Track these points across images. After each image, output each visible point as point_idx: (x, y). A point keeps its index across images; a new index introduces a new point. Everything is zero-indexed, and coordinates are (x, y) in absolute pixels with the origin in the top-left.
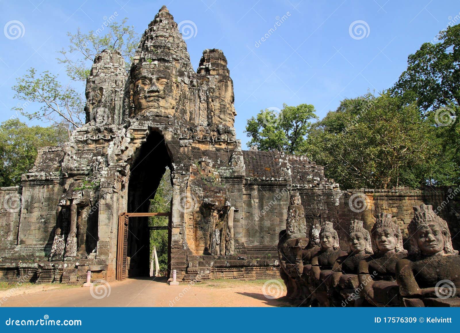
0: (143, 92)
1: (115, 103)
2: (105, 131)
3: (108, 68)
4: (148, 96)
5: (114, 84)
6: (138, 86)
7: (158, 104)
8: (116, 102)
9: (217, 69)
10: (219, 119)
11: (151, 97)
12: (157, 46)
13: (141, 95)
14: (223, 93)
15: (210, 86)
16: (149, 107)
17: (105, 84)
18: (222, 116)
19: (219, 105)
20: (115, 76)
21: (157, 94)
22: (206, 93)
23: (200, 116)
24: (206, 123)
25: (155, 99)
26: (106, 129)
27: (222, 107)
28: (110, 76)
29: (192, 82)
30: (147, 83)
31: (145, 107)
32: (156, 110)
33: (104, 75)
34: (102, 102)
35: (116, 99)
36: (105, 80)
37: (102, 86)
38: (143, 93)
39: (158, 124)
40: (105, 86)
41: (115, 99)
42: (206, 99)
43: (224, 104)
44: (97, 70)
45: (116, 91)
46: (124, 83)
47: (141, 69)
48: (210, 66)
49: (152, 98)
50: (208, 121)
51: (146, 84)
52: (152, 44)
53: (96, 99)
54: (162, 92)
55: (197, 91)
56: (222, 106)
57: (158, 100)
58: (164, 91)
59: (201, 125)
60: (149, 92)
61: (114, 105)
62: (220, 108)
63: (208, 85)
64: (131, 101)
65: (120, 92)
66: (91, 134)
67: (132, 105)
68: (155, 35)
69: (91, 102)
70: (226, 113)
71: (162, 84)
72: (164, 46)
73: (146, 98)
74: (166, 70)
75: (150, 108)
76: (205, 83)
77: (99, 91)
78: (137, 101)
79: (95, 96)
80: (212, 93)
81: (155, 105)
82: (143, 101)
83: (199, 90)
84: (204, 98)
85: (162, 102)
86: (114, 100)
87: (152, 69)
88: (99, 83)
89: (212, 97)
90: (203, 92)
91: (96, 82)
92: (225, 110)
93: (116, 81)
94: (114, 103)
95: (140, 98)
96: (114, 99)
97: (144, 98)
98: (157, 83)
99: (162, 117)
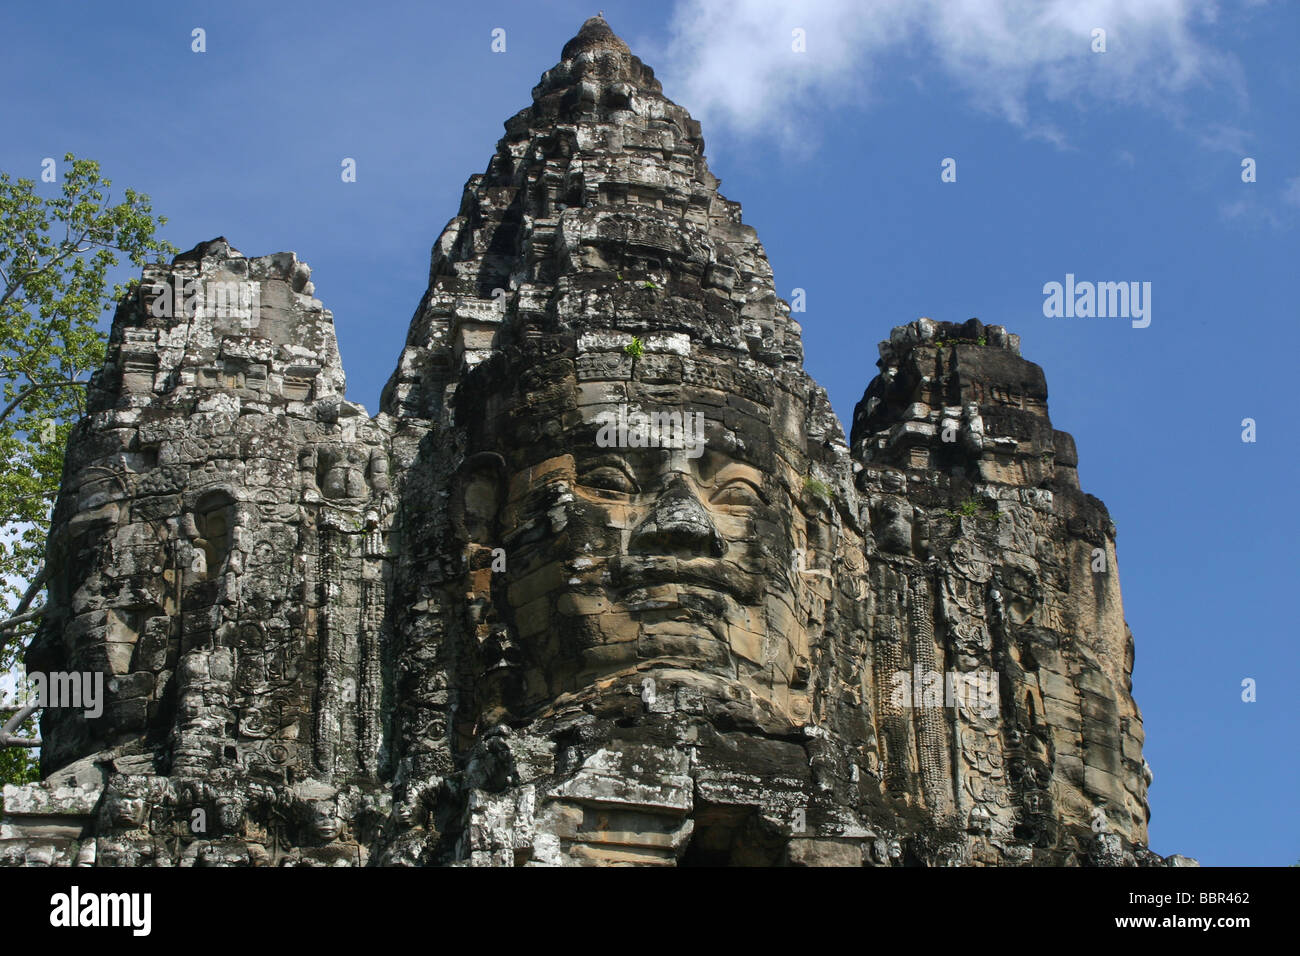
0: (600, 543)
1: (322, 621)
2: (252, 830)
3: (255, 369)
4: (639, 568)
5: (311, 480)
6: (549, 498)
7: (718, 636)
8: (332, 613)
9: (1023, 447)
10: (1077, 798)
11: (669, 577)
12: (631, 248)
13: (582, 562)
14: (1086, 618)
15: (1009, 557)
16: (651, 653)
17: (246, 473)
18: (1097, 778)
19: (1069, 694)
20: (311, 427)
21: (705, 561)
22: (988, 599)
23: (961, 761)
24: (1003, 818)
25: (695, 597)
26: (259, 810)
27: (1093, 712)
28: (281, 419)
29: (882, 517)
30: (624, 481)
31: (621, 652)
32: (706, 680)
33: (237, 405)
34: (227, 603)
35: (333, 590)
36: (246, 446)
37: (228, 487)
38: (595, 551)
39: (753, 785)
40: (248, 487)
41: (321, 591)
42: (987, 644)
43: (1098, 690)
44: (163, 376)
45: (327, 532)
46: (382, 477)
47: (570, 379)
48: (977, 424)
49: (673, 592)
50: (1015, 800)
51: (616, 486)
52: (593, 233)
53: (169, 575)
54: (734, 555)
55: (923, 586)
56: (1093, 707)
57: (718, 609)
58: (754, 552)
59: (974, 831)
60: (643, 543)
61: (312, 632)
62: (1077, 717)
63: (990, 546)
64: (477, 609)
65: (361, 543)
66: (138, 843)
67: (493, 639)
68: (602, 177)
69: (125, 597)
70: (1117, 755)
71: (729, 500)
72: (674, 254)
73: (620, 584)
74: (748, 407)
75: (664, 659)
76: (969, 531)
77: (190, 516)
78: (541, 603)
79: (156, 555)
80: (1024, 609)
81: (702, 645)
82: (600, 608)
83: (936, 579)
84: (972, 633)
85: (743, 629)
86: (312, 598)
87: (652, 388)
88: (195, 466)
89: (1024, 640)
90: (961, 592)
91: (169, 453)
92: (1112, 734)
93: (326, 461)
94: (312, 614)
95: (575, 581)
96: (312, 585)
97: (607, 585)
98: (698, 485)
99: (759, 731)
